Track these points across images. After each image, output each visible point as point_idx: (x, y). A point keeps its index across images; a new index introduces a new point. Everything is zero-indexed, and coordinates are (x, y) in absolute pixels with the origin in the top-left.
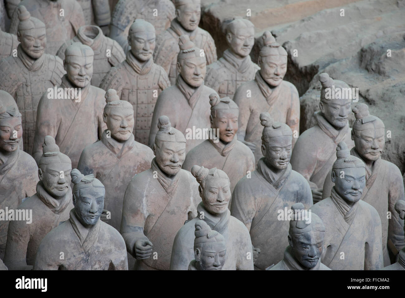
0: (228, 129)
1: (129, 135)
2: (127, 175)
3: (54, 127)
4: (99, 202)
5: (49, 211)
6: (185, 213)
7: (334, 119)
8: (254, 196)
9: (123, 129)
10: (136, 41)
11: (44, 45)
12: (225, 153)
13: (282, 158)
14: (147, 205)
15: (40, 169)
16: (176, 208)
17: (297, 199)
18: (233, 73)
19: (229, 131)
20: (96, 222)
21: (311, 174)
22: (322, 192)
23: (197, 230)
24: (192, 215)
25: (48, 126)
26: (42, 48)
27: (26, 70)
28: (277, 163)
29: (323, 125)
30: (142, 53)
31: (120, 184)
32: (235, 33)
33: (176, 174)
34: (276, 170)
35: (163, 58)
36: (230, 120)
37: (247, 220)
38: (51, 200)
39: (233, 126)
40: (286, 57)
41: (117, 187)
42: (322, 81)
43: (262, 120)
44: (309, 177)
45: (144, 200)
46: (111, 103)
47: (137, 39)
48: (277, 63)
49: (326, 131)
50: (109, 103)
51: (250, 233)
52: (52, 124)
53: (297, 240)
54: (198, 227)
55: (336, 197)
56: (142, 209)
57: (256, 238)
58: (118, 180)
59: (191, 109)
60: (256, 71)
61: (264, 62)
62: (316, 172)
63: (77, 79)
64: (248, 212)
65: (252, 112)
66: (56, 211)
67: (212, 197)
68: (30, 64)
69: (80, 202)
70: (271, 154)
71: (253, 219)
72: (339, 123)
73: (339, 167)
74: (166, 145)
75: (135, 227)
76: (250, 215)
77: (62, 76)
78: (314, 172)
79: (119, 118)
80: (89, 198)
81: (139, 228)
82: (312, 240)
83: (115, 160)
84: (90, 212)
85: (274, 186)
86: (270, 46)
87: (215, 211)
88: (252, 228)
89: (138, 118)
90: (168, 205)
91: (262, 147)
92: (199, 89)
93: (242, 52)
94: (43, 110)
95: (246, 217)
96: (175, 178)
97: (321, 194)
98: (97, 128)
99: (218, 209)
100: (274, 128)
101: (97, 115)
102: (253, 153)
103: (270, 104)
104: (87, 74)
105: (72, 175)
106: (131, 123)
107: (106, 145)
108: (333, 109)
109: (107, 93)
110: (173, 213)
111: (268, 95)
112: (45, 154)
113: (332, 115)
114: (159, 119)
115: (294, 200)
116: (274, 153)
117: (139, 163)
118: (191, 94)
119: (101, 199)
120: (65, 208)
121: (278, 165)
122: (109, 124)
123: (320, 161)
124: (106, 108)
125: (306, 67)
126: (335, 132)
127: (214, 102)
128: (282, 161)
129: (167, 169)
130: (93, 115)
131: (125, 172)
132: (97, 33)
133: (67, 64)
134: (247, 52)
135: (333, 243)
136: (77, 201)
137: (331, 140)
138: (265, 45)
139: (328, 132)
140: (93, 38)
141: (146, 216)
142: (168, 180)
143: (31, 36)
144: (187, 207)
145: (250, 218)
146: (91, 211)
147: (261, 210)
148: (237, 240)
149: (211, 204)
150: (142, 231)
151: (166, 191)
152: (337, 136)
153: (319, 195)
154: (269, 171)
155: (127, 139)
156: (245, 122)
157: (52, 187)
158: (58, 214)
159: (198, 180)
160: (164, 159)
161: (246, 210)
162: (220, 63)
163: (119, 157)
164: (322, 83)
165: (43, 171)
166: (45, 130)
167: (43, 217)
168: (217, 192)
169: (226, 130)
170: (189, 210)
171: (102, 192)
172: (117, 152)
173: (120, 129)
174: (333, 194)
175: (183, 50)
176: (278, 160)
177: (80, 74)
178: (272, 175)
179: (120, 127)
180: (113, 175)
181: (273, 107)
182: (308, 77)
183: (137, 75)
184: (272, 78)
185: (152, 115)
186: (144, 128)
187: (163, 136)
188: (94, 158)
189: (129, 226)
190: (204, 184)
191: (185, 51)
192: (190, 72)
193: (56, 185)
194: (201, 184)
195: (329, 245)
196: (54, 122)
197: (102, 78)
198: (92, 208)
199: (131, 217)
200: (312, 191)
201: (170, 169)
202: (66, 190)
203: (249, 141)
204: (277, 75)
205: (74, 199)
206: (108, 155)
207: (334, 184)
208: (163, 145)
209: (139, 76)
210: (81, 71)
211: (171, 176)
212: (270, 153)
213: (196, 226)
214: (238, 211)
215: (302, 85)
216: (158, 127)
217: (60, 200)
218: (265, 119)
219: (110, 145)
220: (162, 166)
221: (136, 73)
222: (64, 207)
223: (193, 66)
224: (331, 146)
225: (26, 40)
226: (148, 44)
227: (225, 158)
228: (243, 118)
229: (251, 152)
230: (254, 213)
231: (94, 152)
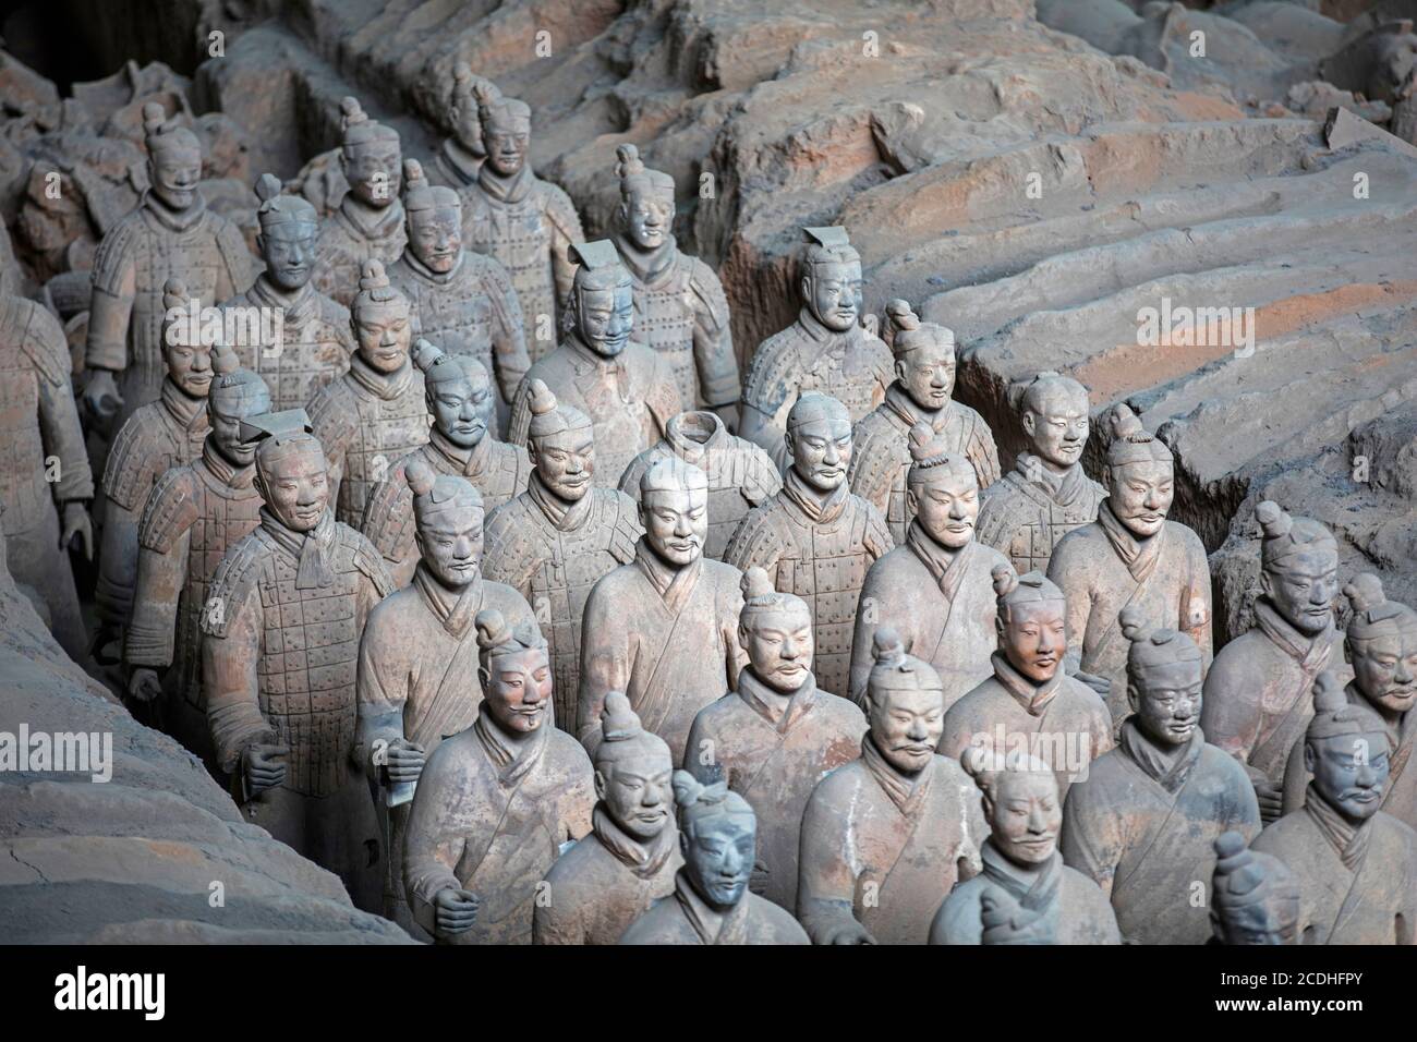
0: (1043, 648)
1: (800, 677)
2: (804, 773)
3: (623, 662)
4: (741, 849)
5: (625, 872)
6: (950, 862)
7: (1299, 612)
8: (1116, 811)
9: (789, 663)
10: (805, 445)
11: (590, 469)
12: (1039, 707)
13: (1179, 715)
14: (857, 846)
15: (599, 773)
16: (926, 851)
17: (1222, 813)
18: (1044, 505)
19: (1045, 653)
20: (738, 897)
21: (1250, 748)
22: (1279, 791)
23: (985, 909)
24: (968, 866)
25: (610, 661)
26: (586, 474)
27: (551, 529)
28: (1168, 729)
29: (1273, 627)
30: (821, 472)
31: (789, 795)
32: (1043, 410)
33: (923, 768)
34: (1166, 746)
35: (872, 479)
36: (1046, 629)
37: (1102, 871)
38: (630, 846)
39: (1053, 641)
40: (1171, 463)
41: (781, 802)
42: (1263, 520)
43: (1124, 626)
44: (1245, 755)
45: (849, 834)
46: (756, 601)
47: (807, 438)
48: (1150, 481)
49: (1280, 641)
50: (750, 601)
51: (1111, 900)
52: (617, 656)
53: (1232, 922)
54: (989, 904)
55: (1319, 809)
56: (846, 855)
57: (1126, 915)
58: (783, 784)
59: (946, 602)
60: (1099, 499)
61: (1117, 478)
62: (1261, 743)
63: (672, 545)
64: (1105, 850)
65: (1095, 599)
66: (641, 871)
67: (1015, 823)
68: (560, 514)
69: (698, 850)
70: (1153, 708)
71: (1117, 868)
72: (1312, 622)
73: (1321, 733)
74: (895, 698)
75: (831, 902)
76: (1109, 859)
77: (635, 539)
78: (1257, 743)
79: (777, 636)
80: (719, 842)
81: (842, 902)
82: (1269, 921)
83: (773, 737)
84: (723, 874)
85: (1164, 784)
86: (1131, 440)
87: (1025, 858)
88: (1114, 889)
89: (819, 627)
90: (909, 843)
91: (1129, 690)
92: (963, 553)
93: (1062, 457)
94: (594, 623)
95: (1098, 863)
96: (922, 778)
97: (1279, 795)
98: (724, 659)
99: (1031, 851)
100: (1156, 644)
101: (723, 626)
102: (1104, 699)
103: (1138, 578)
104: (694, 532)
105: (675, 787)
106: (804, 648)
107: (749, 703)
108: (1294, 587)
109: (744, 577)
110: (921, 862)
111: (1133, 557)
112: (609, 735)
113: (1292, 603)
114: (874, 638)
115: (1215, 816)
116: (1158, 705)
117: (830, 743)
118: (945, 566)
119: (746, 841)
120: (662, 864)
121: (1170, 733)
122: (753, 651)
123: (1271, 715)
124: (743, 615)
125: (1218, 482)
126: (1302, 643)
127: (1004, 586)
128: (1180, 722)
129: (901, 757)
130: (713, 629)
131: (799, 766)
132: (712, 429)
133: (646, 510)
134: (1073, 456)
135: (1317, 919)
136: (691, 847)
137: (1293, 663)
138: (1117, 437)
139: (1284, 643)
140: (704, 440)
141: (857, 874)
142: (903, 785)
143: (560, 450)
144: (954, 847)
145: (1109, 866)
146: (726, 870)
147: (1135, 844)
148: (1083, 925)
149: (1016, 840)
150: (849, 910)
151: (902, 811)
152: (1308, 653)
153: (1274, 799)
154: (1150, 750)
155: (800, 684)
156: (1080, 626)
157: (629, 815)
158: (646, 878)
159: (979, 783)
160: (891, 732)
161: (1099, 845)
162: (1009, 485)
163: (782, 730)
164: (1263, 526)
165: (605, 778)
166: (600, 669)
167: (612, 888)
168: (1028, 810)
169: (1038, 652)
170: (960, 853)
171: (747, 824)
172: (777, 719)
173: (778, 663)
174: (1311, 801)
175: (919, 460)
176: (1171, 721)
177: (678, 532)
178: (1158, 760)
179: (781, 657)
180: (769, 774)
181: (1145, 585)
182: (1226, 507)
183: (814, 523)
184: (1139, 516)
185: (853, 617)
186: (835, 649)
187: (887, 677)
188: (723, 736)
189: (816, 900)
190: (994, 793)
191: (924, 464)
192: (939, 511)
193: (637, 809)
194: (987, 793)
195: (1308, 924)
196: (623, 651)
197: (730, 536)
198: (726, 864)
199: (821, 878)
200: (1256, 789)
201: (908, 756)
202: (662, 820)
203: (1093, 670)
204: (1152, 508)
205: (682, 844)
206: (755, 726)
207: (1311, 777)
208: (887, 699)
209: (818, 527)
210: (680, 526)
211: (911, 773)
212: (1149, 704)
213: (983, 899)
214: (1079, 849)
215: (1212, 526)
216: (874, 656)
217: (649, 846)
218: (1133, 622)
219: (759, 702)
220: (888, 751)
221: (810, 521)
222: (659, 861)
223: (947, 498)
224: (1295, 678)
225: (549, 459)
226: (834, 449)
227: (1038, 719)
228: (1075, 616)
229: (1098, 697)
230: (1119, 852)
231: (722, 721)
